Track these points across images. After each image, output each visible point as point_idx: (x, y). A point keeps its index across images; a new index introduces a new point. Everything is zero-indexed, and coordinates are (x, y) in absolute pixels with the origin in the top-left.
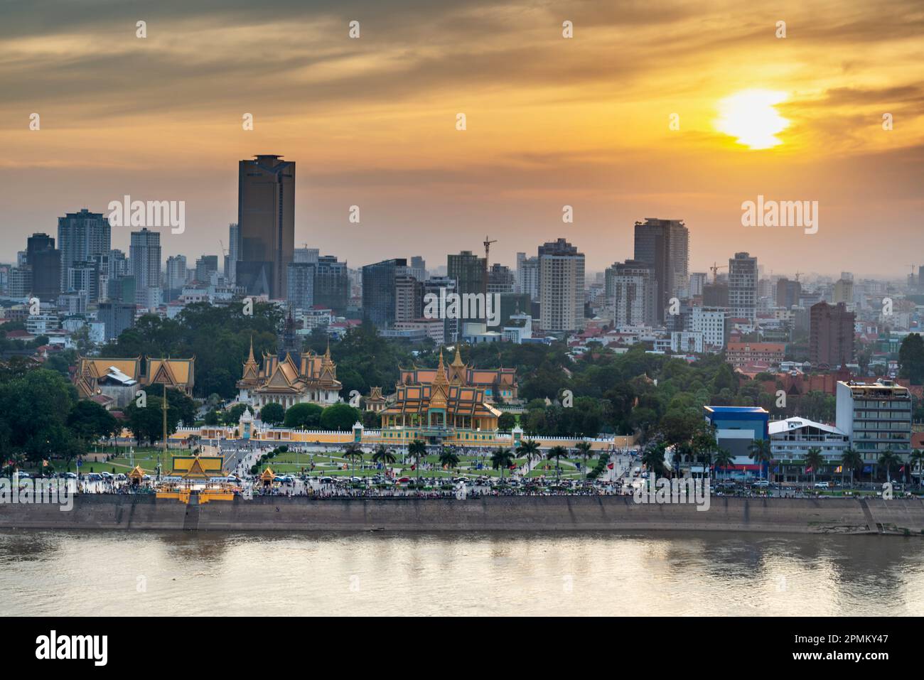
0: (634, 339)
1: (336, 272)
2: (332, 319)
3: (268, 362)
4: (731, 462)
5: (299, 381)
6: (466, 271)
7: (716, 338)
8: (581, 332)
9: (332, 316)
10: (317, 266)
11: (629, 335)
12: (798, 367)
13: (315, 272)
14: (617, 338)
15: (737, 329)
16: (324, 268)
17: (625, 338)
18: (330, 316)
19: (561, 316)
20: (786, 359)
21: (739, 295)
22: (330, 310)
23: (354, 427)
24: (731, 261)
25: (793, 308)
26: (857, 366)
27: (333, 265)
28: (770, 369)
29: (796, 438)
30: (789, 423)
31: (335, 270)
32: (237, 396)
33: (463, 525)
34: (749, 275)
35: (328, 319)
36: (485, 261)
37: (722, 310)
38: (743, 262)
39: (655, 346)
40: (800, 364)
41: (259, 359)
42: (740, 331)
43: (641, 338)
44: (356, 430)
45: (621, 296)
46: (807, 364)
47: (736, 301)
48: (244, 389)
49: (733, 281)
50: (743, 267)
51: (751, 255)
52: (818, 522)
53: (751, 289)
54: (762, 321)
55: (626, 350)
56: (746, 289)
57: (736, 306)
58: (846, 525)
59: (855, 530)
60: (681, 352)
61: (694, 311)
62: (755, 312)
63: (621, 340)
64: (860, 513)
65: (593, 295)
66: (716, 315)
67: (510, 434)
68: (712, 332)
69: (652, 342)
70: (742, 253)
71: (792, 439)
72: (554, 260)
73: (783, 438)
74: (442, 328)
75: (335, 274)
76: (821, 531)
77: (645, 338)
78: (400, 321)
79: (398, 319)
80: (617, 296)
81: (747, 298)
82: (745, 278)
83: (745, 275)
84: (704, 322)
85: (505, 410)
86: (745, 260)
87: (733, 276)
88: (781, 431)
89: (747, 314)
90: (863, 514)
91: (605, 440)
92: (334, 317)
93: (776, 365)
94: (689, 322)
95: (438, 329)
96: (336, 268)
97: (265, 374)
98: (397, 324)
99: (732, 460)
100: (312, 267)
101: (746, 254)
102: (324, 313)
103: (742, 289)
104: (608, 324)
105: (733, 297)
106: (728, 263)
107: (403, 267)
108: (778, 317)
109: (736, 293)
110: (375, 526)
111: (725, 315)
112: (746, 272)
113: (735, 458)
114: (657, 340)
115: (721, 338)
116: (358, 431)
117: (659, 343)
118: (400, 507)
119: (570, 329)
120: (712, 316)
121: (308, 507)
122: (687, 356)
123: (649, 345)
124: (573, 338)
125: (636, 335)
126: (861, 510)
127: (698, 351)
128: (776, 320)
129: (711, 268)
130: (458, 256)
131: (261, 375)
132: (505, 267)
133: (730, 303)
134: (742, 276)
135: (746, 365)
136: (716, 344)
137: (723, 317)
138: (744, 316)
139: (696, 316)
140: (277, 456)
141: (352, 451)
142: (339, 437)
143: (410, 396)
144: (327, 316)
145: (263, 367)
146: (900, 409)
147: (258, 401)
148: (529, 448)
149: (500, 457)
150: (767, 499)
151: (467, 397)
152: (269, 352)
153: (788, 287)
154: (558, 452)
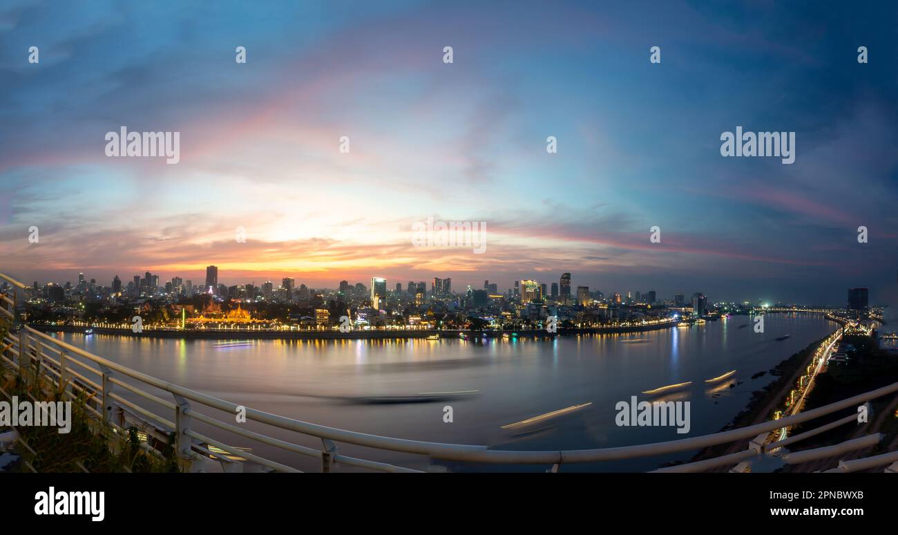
1: (225, 288)
4: (293, 325)
5: (213, 309)
7: (297, 301)
13: (221, 288)
15: (301, 299)
16: (223, 287)
20: (309, 305)
21: (302, 293)
23: (222, 318)
24: (301, 286)
32: (201, 312)
46: (313, 306)
48: (203, 311)
67: (253, 320)
84: (295, 298)
85: (252, 315)
92: (224, 297)
108: (310, 297)
111: (299, 296)
112: (304, 288)
116: (223, 320)
117: (286, 302)
120: (296, 296)
122: (291, 304)
124: (269, 301)
139: (293, 297)
140: (206, 324)
141: (219, 323)
142: (219, 320)
143: (233, 312)
144: (222, 297)
145: (207, 307)
146: (326, 314)
147: (205, 313)
148: (254, 322)
149: (248, 324)
150: (300, 332)
151: (244, 312)
152: (207, 304)
153: (312, 291)
154: (259, 323)
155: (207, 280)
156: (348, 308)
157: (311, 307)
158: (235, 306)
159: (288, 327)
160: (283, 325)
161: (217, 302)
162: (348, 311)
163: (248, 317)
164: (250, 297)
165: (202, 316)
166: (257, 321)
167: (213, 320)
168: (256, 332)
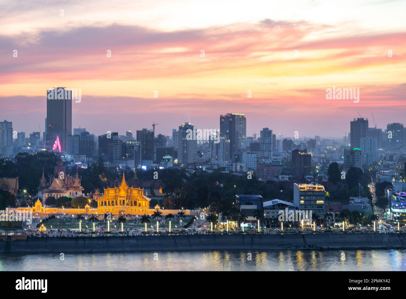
0: (218, 166)
1: (89, 139)
2: (86, 160)
3: (51, 179)
4: (245, 219)
5: (64, 187)
6: (145, 137)
7: (253, 165)
8: (195, 163)
9: (86, 158)
10: (81, 136)
11: (215, 164)
12: (287, 177)
13: (79, 138)
14: (210, 166)
15: (263, 162)
16: (84, 137)
17: (213, 166)
18: (85, 158)
19: (187, 157)
20: (282, 174)
21: (265, 146)
22: (86, 155)
23: (85, 207)
24: (261, 132)
25: (289, 152)
26: (312, 176)
27: (87, 135)
28: (274, 178)
29: (275, 208)
30: (272, 202)
31: (88, 138)
32: (37, 194)
33: (127, 249)
34: (269, 138)
35: (85, 159)
36: (153, 133)
37: (256, 153)
38: (267, 132)
39: (227, 169)
40: (287, 176)
41: (46, 177)
42: (264, 162)
43: (221, 166)
44: (86, 208)
45: (214, 148)
46: (291, 176)
47: (264, 149)
48: (40, 191)
49: (262, 140)
50: (266, 134)
51: (270, 129)
52: (283, 245)
53: (270, 144)
54: (275, 157)
55: (212, 171)
56: (268, 144)
57: (264, 151)
58: (295, 246)
59: (299, 248)
60: (236, 172)
61: (243, 154)
62: (272, 154)
63: (212, 167)
64: (301, 240)
65: (204, 147)
66: (253, 155)
67: (154, 209)
68: (251, 163)
69: (225, 168)
70: (266, 128)
71: (274, 209)
72: (183, 132)
73: (270, 208)
74: (134, 163)
75: (88, 139)
76: (284, 249)
77: (223, 166)
78: (115, 160)
79: (114, 159)
80: (212, 148)
81: (268, 147)
82: (267, 139)
83: (267, 138)
84: (248, 158)
85: (154, 198)
86: (267, 131)
87: (262, 138)
88: (269, 205)
89: (268, 155)
90: (303, 241)
91: (196, 211)
92: (87, 158)
93: (277, 177)
94: (241, 159)
95: (132, 163)
96: (89, 137)
97: (49, 184)
98: (113, 161)
99: (246, 218)
100: (78, 137)
101: (268, 129)
102: (82, 157)
103: (266, 144)
104: (208, 160)
105: (262, 148)
106: (260, 133)
107: (116, 136)
108: (282, 155)
109: (264, 146)
110: (89, 250)
111: (257, 155)
112: (268, 136)
113: (247, 218)
114: (227, 167)
115: (255, 165)
116: (87, 209)
117: (228, 168)
118: (100, 242)
119: (190, 162)
120: (251, 156)
121: (60, 242)
122: (239, 173)
123: (224, 169)
124: (191, 166)
125: (219, 164)
126: (302, 239)
127: (244, 171)
128: (281, 157)
129: (253, 135)
130: (141, 131)
131: (48, 184)
132: (164, 136)
133: (261, 150)
134: (266, 138)
135: (264, 177)
136: (253, 168)
137: (256, 156)
138: (267, 156)
139: (245, 156)
140: (50, 220)
141: (80, 217)
142: (79, 211)
143: (110, 193)
144: (84, 158)
145: (49, 181)
146: (320, 195)
147: (46, 196)
148: (157, 214)
149: (145, 219)
150: (261, 235)
151: (135, 192)
152: (51, 174)
153: (288, 143)
154: (170, 216)
155: (49, 120)
156: (369, 182)
157: (286, 178)
158: (114, 182)
159: (234, 224)
160: (223, 220)
161: (72, 171)
162: (372, 188)
163: (145, 202)
164: (146, 157)
165: (38, 203)
166: (165, 212)
167: (63, 210)
168: (163, 236)
